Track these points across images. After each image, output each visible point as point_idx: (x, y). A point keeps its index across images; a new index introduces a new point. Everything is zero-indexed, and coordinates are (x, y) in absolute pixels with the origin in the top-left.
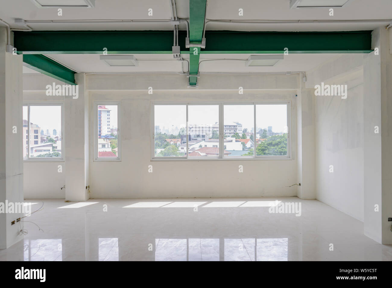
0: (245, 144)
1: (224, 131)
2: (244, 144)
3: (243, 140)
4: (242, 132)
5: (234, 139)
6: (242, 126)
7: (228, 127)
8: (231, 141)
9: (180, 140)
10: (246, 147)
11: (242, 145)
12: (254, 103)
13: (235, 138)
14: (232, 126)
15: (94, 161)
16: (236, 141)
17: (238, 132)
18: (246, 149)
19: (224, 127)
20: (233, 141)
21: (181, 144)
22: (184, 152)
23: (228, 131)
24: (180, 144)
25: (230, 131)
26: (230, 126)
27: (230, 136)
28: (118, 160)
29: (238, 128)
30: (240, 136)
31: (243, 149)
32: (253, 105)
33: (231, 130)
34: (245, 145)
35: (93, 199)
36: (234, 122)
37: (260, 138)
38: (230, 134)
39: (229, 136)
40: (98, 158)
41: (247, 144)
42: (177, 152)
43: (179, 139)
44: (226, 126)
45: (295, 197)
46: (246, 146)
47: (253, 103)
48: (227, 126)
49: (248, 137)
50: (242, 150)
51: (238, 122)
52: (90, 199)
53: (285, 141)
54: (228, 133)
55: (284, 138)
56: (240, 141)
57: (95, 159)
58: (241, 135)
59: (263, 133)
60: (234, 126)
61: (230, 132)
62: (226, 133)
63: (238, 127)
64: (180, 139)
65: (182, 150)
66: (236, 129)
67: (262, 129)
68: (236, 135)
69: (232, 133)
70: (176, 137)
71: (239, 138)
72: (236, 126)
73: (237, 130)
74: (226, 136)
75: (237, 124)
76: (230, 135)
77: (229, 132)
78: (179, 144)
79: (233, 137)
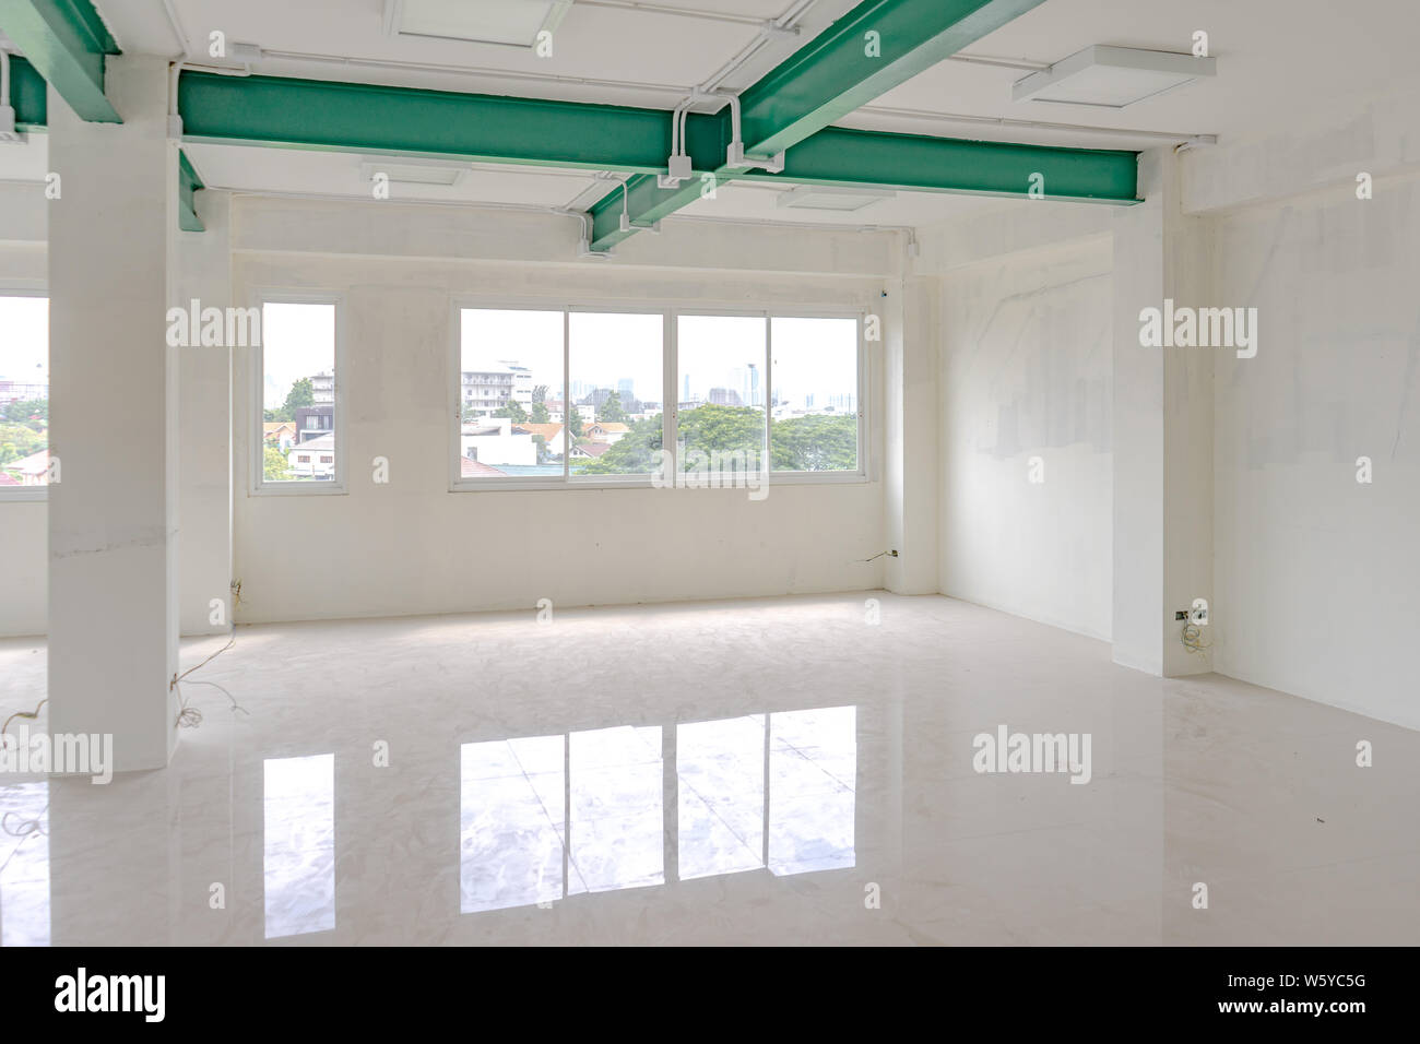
0: (546, 441)
1: (464, 392)
2: (540, 442)
3: (538, 429)
4: (529, 397)
5: (505, 424)
6: (529, 377)
7: (479, 380)
8: (496, 431)
9: (291, 426)
10: (549, 452)
11: (535, 444)
12: (766, 314)
13: (509, 420)
14: (493, 375)
15: (249, 496)
16: (514, 431)
17: (515, 396)
18: (549, 459)
19: (464, 380)
20: (502, 431)
21: (298, 442)
22: (311, 473)
23: (478, 395)
24: (292, 442)
25: (486, 393)
26: (486, 376)
27: (488, 414)
28: (339, 491)
29: (518, 384)
30: (523, 412)
31: (539, 461)
32: (764, 319)
33: (491, 392)
34: (545, 446)
35: (249, 625)
36: (503, 362)
37: (596, 421)
38: (486, 403)
39: (483, 413)
40: (262, 483)
41: (551, 443)
42: (285, 472)
43: (286, 424)
44: (470, 375)
45: (881, 590)
46: (548, 447)
47: (764, 313)
48: (477, 374)
49: (553, 414)
50: (534, 463)
51: (516, 362)
52: (239, 625)
53: (706, 432)
54: (477, 401)
55: (704, 420)
56: (529, 433)
57: (252, 488)
58: (528, 409)
59: (606, 401)
60: (503, 376)
61: (486, 398)
62: (470, 403)
63: (515, 380)
64: (294, 424)
65: (303, 466)
66: (510, 387)
67: (599, 388)
68: (510, 410)
69: (494, 401)
70: (275, 414)
71: (521, 421)
72: (510, 376)
73: (513, 391)
74: (473, 414)
75: (512, 368)
76: (483, 408)
77: (482, 397)
78: (287, 443)
79: (499, 414)
